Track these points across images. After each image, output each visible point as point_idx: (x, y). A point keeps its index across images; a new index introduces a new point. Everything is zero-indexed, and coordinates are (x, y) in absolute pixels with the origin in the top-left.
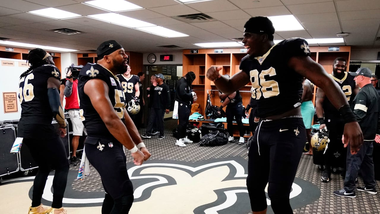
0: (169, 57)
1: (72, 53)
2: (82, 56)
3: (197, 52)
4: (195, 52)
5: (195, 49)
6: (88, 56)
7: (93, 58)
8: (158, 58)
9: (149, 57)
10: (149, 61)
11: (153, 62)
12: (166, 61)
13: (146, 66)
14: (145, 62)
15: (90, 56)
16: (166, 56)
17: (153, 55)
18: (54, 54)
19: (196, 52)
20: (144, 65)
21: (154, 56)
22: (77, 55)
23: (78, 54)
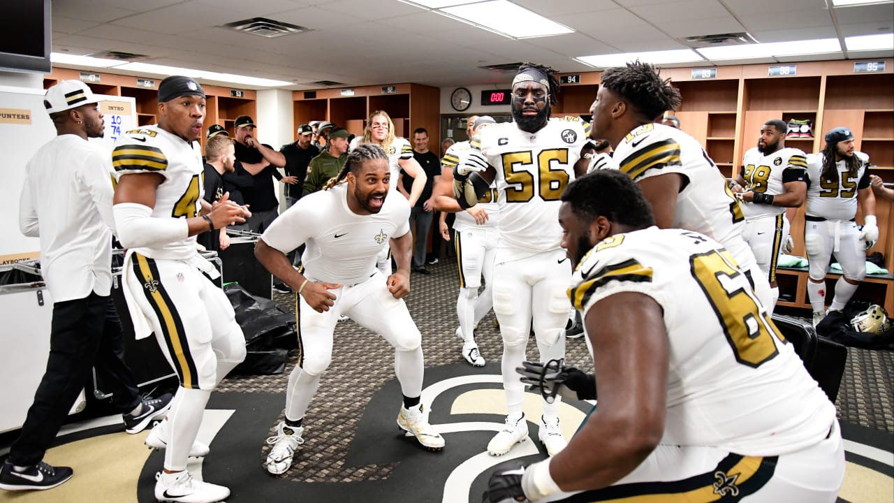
0: (503, 94)
1: (280, 89)
2: (301, 98)
3: (577, 80)
4: (571, 80)
5: (572, 74)
6: (315, 97)
7: (326, 100)
8: (477, 98)
9: (453, 98)
10: (455, 106)
11: (463, 108)
12: (495, 103)
13: (446, 116)
14: (445, 109)
15: (319, 97)
16: (496, 92)
17: (463, 90)
18: (242, 93)
19: (574, 81)
20: (442, 115)
21: (466, 93)
22: (291, 94)
23: (295, 92)
